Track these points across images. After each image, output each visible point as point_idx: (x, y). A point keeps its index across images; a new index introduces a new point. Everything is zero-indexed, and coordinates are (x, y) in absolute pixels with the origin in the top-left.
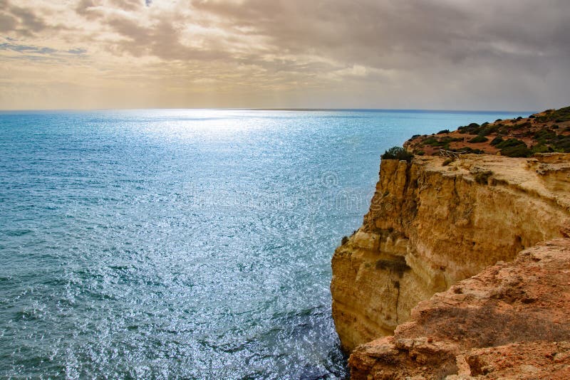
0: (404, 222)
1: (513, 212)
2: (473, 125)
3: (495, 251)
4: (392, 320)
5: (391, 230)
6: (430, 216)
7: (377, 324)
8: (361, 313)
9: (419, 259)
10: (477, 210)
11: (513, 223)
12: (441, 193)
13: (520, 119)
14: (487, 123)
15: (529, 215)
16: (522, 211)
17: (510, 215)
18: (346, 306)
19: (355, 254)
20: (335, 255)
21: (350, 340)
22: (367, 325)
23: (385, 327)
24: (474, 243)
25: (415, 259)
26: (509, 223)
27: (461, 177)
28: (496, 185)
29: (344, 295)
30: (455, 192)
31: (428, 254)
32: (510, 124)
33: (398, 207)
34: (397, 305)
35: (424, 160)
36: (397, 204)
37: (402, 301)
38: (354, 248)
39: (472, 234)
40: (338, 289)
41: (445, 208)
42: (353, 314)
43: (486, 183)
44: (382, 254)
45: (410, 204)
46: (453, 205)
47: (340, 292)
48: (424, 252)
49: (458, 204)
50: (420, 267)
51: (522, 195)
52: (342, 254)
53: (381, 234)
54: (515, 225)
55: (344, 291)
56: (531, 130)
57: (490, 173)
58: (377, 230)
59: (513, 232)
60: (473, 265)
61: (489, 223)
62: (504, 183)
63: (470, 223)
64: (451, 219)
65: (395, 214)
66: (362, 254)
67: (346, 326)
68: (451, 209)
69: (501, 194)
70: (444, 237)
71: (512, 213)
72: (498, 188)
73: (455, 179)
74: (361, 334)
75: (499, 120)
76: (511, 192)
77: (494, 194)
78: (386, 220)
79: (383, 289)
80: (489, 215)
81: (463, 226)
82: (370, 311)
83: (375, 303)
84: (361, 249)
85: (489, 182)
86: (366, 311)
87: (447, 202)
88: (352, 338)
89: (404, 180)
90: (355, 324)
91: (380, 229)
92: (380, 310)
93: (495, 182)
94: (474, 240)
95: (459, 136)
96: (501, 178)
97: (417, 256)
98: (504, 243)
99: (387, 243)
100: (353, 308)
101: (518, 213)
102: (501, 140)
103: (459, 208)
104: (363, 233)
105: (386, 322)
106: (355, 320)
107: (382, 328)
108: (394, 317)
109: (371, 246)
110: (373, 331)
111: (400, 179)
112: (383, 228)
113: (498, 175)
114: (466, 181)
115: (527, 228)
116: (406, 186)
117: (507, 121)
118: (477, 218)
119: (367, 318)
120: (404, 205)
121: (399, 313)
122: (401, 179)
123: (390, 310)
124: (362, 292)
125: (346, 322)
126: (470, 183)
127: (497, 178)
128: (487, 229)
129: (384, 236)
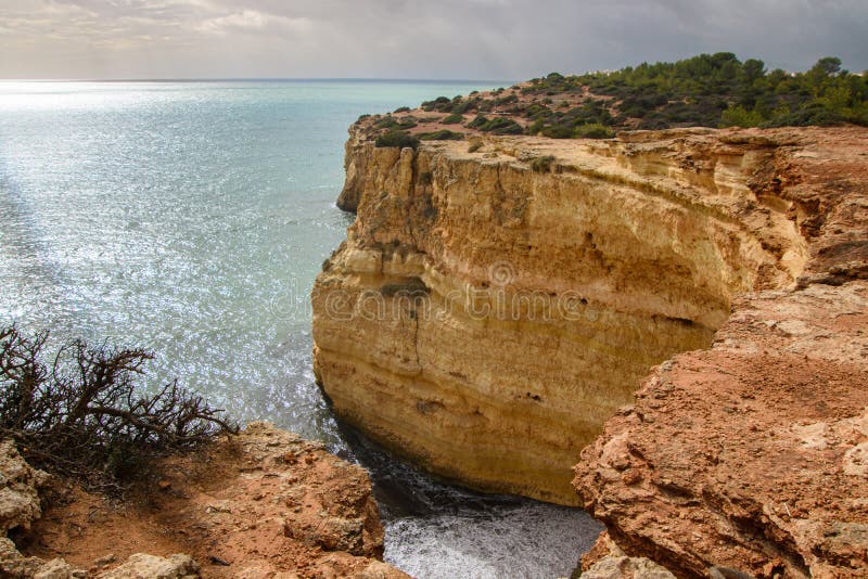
0: (415, 231)
1: (587, 204)
2: (443, 100)
3: (558, 255)
4: (411, 362)
5: (396, 243)
6: (462, 219)
7: (389, 371)
8: (362, 360)
9: (449, 276)
10: (533, 205)
11: (586, 217)
12: (479, 187)
13: (501, 90)
14: (459, 97)
15: (610, 205)
16: (601, 201)
17: (582, 207)
18: (339, 354)
19: (346, 281)
20: (317, 286)
21: (349, 399)
22: (374, 375)
23: (401, 373)
24: (530, 247)
25: (441, 277)
26: (579, 218)
27: (506, 165)
28: (561, 172)
29: (335, 339)
30: (499, 185)
31: (465, 268)
32: (491, 98)
33: (403, 212)
34: (415, 342)
35: (436, 146)
36: (403, 207)
37: (423, 335)
38: (345, 274)
39: (526, 236)
40: (325, 332)
41: (487, 207)
42: (350, 363)
43: (548, 170)
44: (387, 277)
45: (421, 206)
46: (496, 201)
47: (329, 336)
48: (456, 267)
49: (503, 200)
50: (451, 286)
51: (599, 182)
52: (327, 284)
53: (383, 250)
54: (589, 220)
55: (334, 333)
56: (519, 105)
57: (552, 159)
58: (377, 246)
59: (582, 228)
60: (528, 274)
61: (550, 220)
62: (572, 169)
63: (524, 224)
64: (495, 220)
65: (401, 222)
66: (358, 279)
67: (340, 382)
68: (495, 208)
69: (570, 182)
70: (486, 243)
71: (585, 206)
72: (566, 175)
73: (498, 168)
74: (366, 387)
75: (475, 92)
76: (585, 179)
77: (560, 184)
78: (388, 231)
79: (395, 323)
80: (550, 211)
81: (515, 228)
82: (377, 355)
83: (386, 342)
84: (354, 274)
85: (553, 169)
86: (372, 356)
87: (489, 198)
88: (351, 396)
89: (410, 174)
90: (354, 377)
91: (380, 244)
92: (392, 352)
93: (560, 169)
94: (530, 243)
95: (425, 115)
96: (567, 164)
97: (444, 273)
98: (570, 243)
99: (394, 262)
100: (349, 357)
101: (594, 204)
102: (485, 120)
103: (504, 206)
104: (357, 251)
105: (404, 366)
106: (354, 371)
107: (397, 375)
108: (413, 358)
109: (371, 267)
110: (384, 382)
111: (403, 173)
112: (384, 241)
113: (562, 160)
114: (514, 169)
115: (604, 221)
116: (413, 183)
117: (485, 94)
118: (533, 215)
119: (374, 365)
120: (412, 208)
121: (420, 351)
122: (405, 173)
123: (408, 349)
124: (363, 332)
125: (340, 376)
126: (522, 172)
127: (562, 164)
128: (547, 229)
129: (387, 253)
